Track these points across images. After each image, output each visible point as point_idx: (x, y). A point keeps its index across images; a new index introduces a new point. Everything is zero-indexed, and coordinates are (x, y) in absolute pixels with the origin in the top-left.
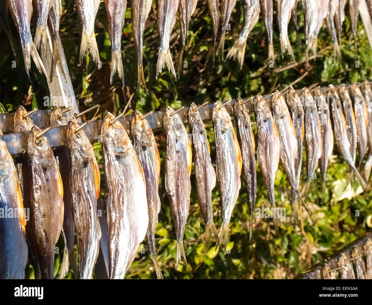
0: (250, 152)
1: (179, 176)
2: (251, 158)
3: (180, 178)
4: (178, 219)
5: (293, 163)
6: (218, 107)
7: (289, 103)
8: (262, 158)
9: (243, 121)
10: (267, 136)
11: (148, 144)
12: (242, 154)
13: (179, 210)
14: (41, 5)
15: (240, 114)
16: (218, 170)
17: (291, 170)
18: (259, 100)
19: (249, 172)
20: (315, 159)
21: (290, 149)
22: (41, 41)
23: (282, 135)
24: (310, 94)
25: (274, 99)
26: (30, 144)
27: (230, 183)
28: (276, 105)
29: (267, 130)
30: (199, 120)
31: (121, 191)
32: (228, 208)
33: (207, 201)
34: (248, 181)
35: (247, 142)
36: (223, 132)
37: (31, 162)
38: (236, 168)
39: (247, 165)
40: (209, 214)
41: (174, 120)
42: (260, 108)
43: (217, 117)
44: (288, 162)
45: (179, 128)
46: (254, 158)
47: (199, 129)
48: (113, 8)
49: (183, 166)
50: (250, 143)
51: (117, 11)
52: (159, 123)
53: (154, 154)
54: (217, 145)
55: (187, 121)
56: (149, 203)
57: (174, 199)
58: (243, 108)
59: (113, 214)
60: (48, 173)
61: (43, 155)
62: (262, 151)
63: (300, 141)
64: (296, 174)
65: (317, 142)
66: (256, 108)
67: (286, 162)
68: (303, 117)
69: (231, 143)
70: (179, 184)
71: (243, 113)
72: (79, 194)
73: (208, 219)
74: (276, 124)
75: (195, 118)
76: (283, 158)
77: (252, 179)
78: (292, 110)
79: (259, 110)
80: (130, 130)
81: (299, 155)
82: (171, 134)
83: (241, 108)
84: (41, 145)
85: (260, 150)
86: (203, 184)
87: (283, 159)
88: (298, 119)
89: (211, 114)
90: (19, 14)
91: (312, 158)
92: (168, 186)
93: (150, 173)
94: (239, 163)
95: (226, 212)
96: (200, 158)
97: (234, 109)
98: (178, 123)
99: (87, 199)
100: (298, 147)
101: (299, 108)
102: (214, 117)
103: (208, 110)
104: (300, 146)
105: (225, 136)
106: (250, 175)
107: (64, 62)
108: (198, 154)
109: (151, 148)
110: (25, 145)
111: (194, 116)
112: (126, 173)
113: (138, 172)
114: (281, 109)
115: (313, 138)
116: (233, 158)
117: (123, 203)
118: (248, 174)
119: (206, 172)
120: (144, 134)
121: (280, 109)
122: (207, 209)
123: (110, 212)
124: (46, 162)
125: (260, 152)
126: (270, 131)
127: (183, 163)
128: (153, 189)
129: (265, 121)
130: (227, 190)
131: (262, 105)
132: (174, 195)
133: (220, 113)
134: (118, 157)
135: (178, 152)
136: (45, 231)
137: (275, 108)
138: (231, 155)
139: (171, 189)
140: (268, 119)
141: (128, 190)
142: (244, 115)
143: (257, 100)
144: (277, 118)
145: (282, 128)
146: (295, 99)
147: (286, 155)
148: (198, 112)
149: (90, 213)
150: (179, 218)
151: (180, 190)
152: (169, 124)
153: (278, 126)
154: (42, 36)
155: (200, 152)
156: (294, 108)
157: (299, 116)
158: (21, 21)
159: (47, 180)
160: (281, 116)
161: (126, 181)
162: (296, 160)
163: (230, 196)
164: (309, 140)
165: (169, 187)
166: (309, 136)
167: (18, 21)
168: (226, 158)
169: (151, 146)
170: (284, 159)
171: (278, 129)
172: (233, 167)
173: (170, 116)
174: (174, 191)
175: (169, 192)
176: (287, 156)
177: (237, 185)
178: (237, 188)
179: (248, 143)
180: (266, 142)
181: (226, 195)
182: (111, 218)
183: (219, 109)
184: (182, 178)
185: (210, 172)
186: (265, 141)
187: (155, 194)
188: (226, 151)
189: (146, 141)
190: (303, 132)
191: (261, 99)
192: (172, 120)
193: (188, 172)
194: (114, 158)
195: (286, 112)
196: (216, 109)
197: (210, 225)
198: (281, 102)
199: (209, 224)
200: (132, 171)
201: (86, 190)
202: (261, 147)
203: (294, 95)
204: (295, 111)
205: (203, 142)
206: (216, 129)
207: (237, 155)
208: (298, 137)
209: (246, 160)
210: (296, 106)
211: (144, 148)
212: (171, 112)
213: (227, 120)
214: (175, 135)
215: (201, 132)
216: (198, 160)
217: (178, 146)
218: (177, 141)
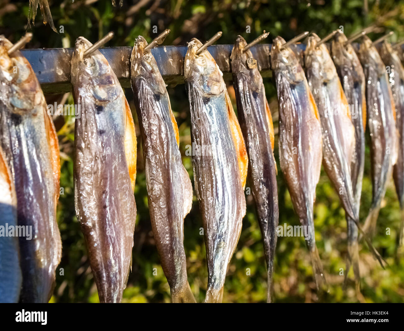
0: (263, 142)
1: (105, 186)
2: (265, 154)
3: (107, 189)
4: (105, 279)
5: (347, 169)
6: (195, 49)
7: (337, 61)
8: (288, 157)
9: (249, 83)
10: (297, 116)
11: (25, 110)
12: (248, 148)
13: (106, 258)
15: (243, 69)
16: (198, 177)
17: (345, 181)
18: (280, 47)
19: (263, 183)
20: (387, 166)
21: (342, 143)
23: (326, 116)
24: (374, 49)
25: (309, 50)
27: (224, 204)
28: (313, 60)
29: (297, 104)
30: (152, 71)
32: (220, 253)
33: (172, 239)
34: (261, 201)
35: (257, 124)
36: (206, 100)
38: (235, 174)
39: (258, 168)
40: (178, 269)
41: (93, 64)
42: (282, 61)
43: (194, 69)
44: (339, 167)
45: (105, 81)
46: (271, 156)
47: (153, 90)
49: (115, 163)
50: (264, 127)
52: (60, 72)
53: (44, 135)
54: (194, 127)
55: (127, 73)
57: (95, 235)
58: (248, 57)
62: (289, 144)
63: (360, 131)
64: (355, 190)
65: (390, 134)
66: (275, 63)
67: (335, 166)
68: (363, 86)
69: (223, 122)
70: (107, 204)
71: (248, 68)
73: (175, 277)
74: (315, 96)
75: (144, 65)
76: (329, 159)
77: (270, 197)
78: (343, 72)
79: (281, 65)
81: (359, 157)
83: (244, 57)
85: (285, 142)
86: (162, 203)
87: (328, 162)
88: (354, 90)
89: (181, 65)
91: (382, 163)
92: (80, 207)
93: (30, 175)
94: (241, 164)
95: (217, 264)
96: (154, 148)
97: (230, 60)
98: (103, 72)
100: (356, 141)
101: (356, 69)
102: (187, 69)
103: (176, 57)
104: (360, 140)
105: (210, 108)
106: (265, 189)
108: (151, 140)
109: (36, 120)
111: (141, 63)
114: (323, 67)
115: (382, 127)
116: (229, 154)
118: (261, 187)
119: (169, 179)
120: (16, 88)
121: (320, 68)
122: (172, 256)
125: (284, 147)
126: (304, 106)
127: (113, 157)
128: (39, 211)
129: (293, 87)
130: (218, 218)
131: (287, 55)
132: (94, 226)
133: (199, 62)
135: (101, 133)
137: (311, 66)
138: (224, 147)
139: (87, 214)
140: (298, 82)
142: (251, 70)
143: (277, 47)
144: (315, 86)
146: (348, 54)
147: (334, 154)
148: (150, 55)
150: (108, 277)
151: (109, 215)
152: (83, 72)
153: (318, 100)
155: (154, 137)
156: (346, 70)
157: (356, 85)
160: (322, 81)
162: (353, 165)
163: (223, 231)
164: (376, 131)
165: (84, 209)
166: (375, 123)
169: (35, 115)
170: (331, 162)
171: (318, 106)
172: (227, 171)
173: (85, 56)
174: (96, 218)
175: (85, 219)
176: (337, 155)
177: (239, 208)
178: (238, 213)
179: (259, 125)
180: (296, 128)
181: (215, 228)
183: (198, 54)
184: (112, 190)
185: (180, 180)
186: (294, 125)
187: (47, 222)
188: (212, 138)
189: (20, 103)
190: (365, 117)
191: (283, 45)
192: (89, 64)
193: (127, 177)
195: (333, 74)
196: (192, 54)
197: (182, 291)
198: (322, 55)
199: (180, 288)
202: (286, 137)
203: (345, 46)
204: (350, 74)
205: (161, 116)
206: (192, 94)
207: (238, 149)
208: (356, 123)
209: (255, 159)
210: (350, 64)
211: (16, 119)
212: (86, 48)
213: (214, 77)
214: (95, 96)
215: (157, 97)
216: (151, 153)
217: (101, 120)
218: (99, 109)
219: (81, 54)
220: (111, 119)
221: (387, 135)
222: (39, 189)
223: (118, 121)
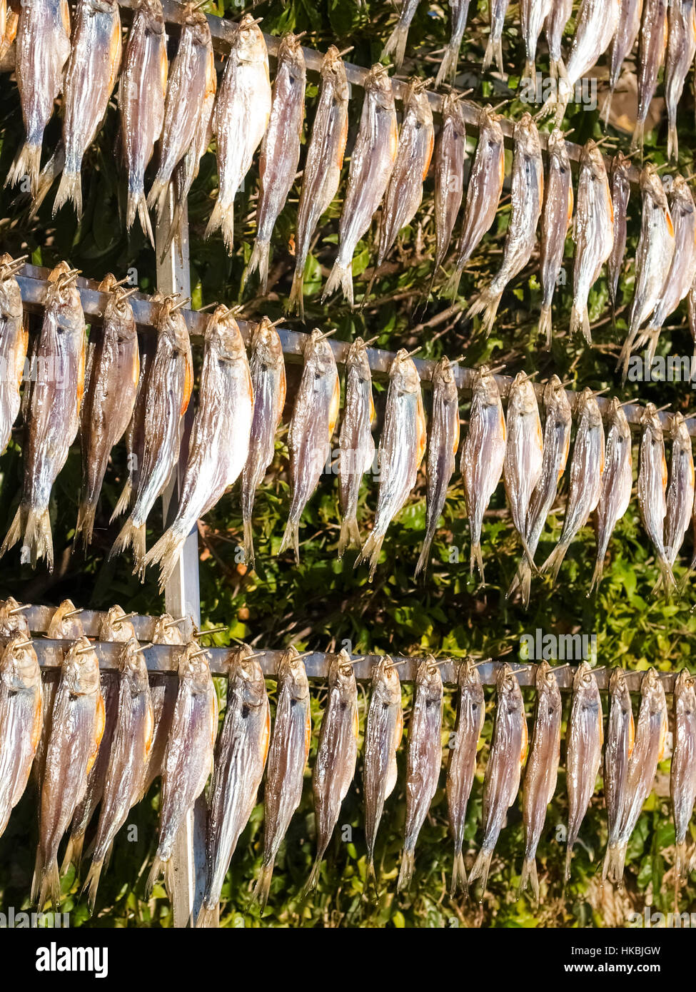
1: (310, 428)
3: (312, 430)
6: (401, 356)
7: (546, 401)
8: (468, 462)
9: (442, 393)
11: (271, 364)
13: (300, 474)
14: (166, 152)
15: (440, 381)
21: (527, 468)
22: (157, 201)
23: (516, 442)
26: (110, 307)
27: (396, 473)
28: (515, 392)
30: (362, 363)
31: (216, 408)
32: (386, 509)
33: (350, 481)
34: (430, 484)
36: (401, 395)
37: (106, 326)
38: (411, 454)
40: (350, 504)
41: (321, 348)
42: (481, 385)
43: (397, 371)
45: (325, 360)
47: (359, 375)
48: (269, 180)
49: (320, 415)
51: (275, 186)
52: (298, 348)
53: (279, 383)
54: (387, 411)
56: (253, 441)
57: (296, 456)
58: (448, 373)
59: (199, 435)
60: (123, 346)
61: (122, 323)
62: (471, 451)
66: (476, 385)
69: (410, 413)
70: (309, 439)
71: (444, 381)
72: (159, 390)
73: (347, 510)
75: (357, 358)
77: (439, 483)
79: (479, 388)
80: (251, 340)
82: (311, 366)
83: (444, 373)
84: (123, 311)
85: (468, 449)
90: (134, 153)
94: (419, 448)
95: (382, 515)
98: (326, 354)
99: (167, 400)
101: (561, 412)
102: (392, 370)
105: (402, 401)
106: (436, 475)
107: (185, 241)
109: (275, 372)
110: (103, 308)
111: (356, 356)
112: (229, 388)
113: (246, 392)
115: (583, 472)
117: (216, 424)
118: (433, 472)
119: (357, 439)
120: (268, 349)
121: (520, 400)
122: (347, 493)
123: (196, 432)
124: (125, 333)
126: (492, 425)
127: (319, 410)
129: (485, 406)
130: (390, 482)
131: (486, 381)
133: (402, 366)
134: (222, 363)
135: (315, 392)
136: (103, 413)
137: (512, 397)
138: (407, 432)
139: (295, 442)
140: (491, 405)
141: (227, 412)
142: (446, 384)
143: (480, 373)
144: (512, 414)
145: (519, 430)
148: (364, 351)
149: (167, 420)
150: (299, 486)
151: (308, 447)
152: (312, 350)
154: (159, 194)
156: (551, 409)
157: (558, 426)
158: (134, 163)
159: (120, 353)
160: (519, 411)
161: (227, 398)
163: (392, 493)
165: (293, 439)
167: (130, 161)
168: (398, 433)
169: (275, 369)
170: (510, 478)
173: (316, 342)
177: (409, 480)
178: (407, 484)
179: (443, 426)
181: (387, 488)
182: (195, 440)
183: (402, 360)
184: (314, 431)
185: (366, 444)
186: (479, 437)
187: (267, 435)
191: (486, 373)
192: (317, 347)
193: (327, 428)
194: (217, 363)
197: (350, 522)
198: (524, 390)
199: (349, 520)
200: (238, 389)
201: (168, 389)
202: (469, 446)
203: (557, 390)
204: (553, 414)
206: (391, 387)
207: (420, 437)
211: (264, 368)
212: (319, 337)
213: (412, 379)
214: (317, 368)
215: (362, 381)
216: (348, 417)
217: (317, 384)
218: (318, 377)
219: (314, 339)
220: (324, 386)
221: (586, 481)
222: (268, 413)
223: (329, 388)
